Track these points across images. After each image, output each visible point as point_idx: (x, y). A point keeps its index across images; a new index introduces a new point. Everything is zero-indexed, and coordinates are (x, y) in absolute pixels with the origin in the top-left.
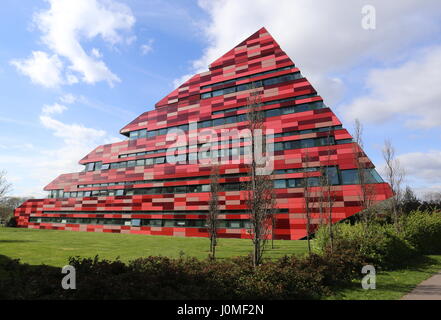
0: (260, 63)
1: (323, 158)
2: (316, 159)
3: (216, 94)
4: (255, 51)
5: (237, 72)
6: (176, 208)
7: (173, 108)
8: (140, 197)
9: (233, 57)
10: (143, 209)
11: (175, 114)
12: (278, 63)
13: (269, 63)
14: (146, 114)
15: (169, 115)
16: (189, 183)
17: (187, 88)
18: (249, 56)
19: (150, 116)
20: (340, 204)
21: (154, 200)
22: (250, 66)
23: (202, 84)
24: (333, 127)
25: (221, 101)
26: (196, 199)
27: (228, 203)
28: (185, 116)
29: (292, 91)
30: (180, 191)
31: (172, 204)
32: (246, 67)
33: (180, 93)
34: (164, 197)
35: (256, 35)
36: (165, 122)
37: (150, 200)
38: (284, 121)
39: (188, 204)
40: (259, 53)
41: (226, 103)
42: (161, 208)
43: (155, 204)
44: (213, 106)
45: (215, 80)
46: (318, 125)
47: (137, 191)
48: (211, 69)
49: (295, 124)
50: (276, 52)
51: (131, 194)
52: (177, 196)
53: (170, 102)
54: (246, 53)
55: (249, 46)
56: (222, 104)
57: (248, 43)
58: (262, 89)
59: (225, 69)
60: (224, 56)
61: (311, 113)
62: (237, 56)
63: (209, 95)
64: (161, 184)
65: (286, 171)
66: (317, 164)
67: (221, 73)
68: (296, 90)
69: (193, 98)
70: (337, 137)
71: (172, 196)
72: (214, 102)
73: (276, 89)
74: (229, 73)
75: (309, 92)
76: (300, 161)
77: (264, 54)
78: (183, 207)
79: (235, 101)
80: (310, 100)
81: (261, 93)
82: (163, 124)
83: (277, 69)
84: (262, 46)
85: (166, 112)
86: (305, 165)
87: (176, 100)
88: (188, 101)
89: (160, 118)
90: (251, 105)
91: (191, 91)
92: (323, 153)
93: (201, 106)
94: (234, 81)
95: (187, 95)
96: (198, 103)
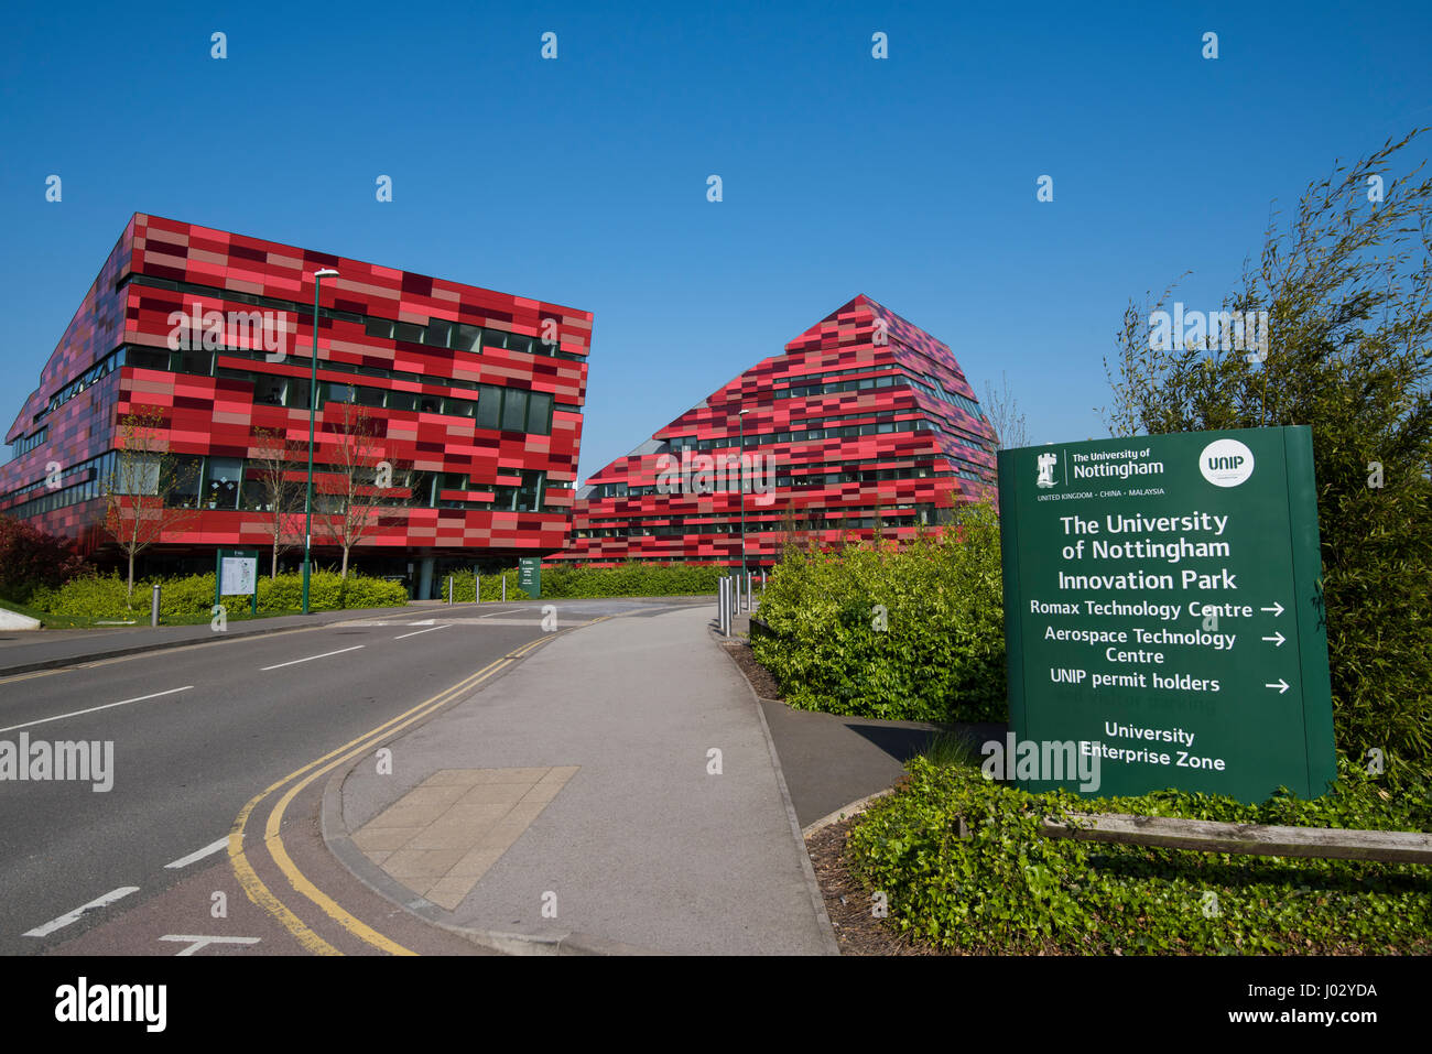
0: (853, 354)
1: (918, 493)
2: (911, 494)
3: (795, 394)
4: (848, 333)
5: (825, 364)
7: (734, 407)
8: (695, 537)
9: (819, 337)
11: (738, 418)
13: (866, 355)
14: (693, 412)
15: (731, 419)
16: (762, 518)
17: (754, 379)
18: (841, 340)
19: (700, 416)
21: (716, 542)
22: (841, 355)
23: (775, 375)
24: (933, 455)
25: (802, 405)
28: (751, 423)
29: (891, 401)
30: (750, 530)
32: (836, 357)
33: (744, 385)
34: (729, 537)
35: (850, 307)
36: (724, 429)
37: (710, 542)
38: (880, 443)
39: (763, 546)
40: (854, 338)
41: (810, 410)
42: (726, 552)
43: (717, 547)
44: (793, 412)
45: (794, 371)
46: (917, 452)
47: (694, 529)
48: (790, 352)
49: (892, 448)
51: (680, 532)
52: (747, 536)
53: (730, 398)
54: (835, 334)
55: (842, 322)
56: (803, 410)
57: (838, 317)
58: (855, 394)
59: (807, 355)
60: (807, 334)
61: (910, 434)
62: (825, 336)
63: (784, 395)
64: (725, 520)
66: (912, 500)
67: (802, 361)
68: (897, 400)
69: (765, 396)
70: (936, 468)
71: (740, 536)
72: (792, 406)
73: (873, 396)
74: (813, 363)
75: (910, 405)
76: (894, 495)
77: (860, 340)
78: (757, 551)
79: (819, 409)
80: (910, 417)
81: (854, 399)
82: (722, 432)
83: (875, 367)
84: (859, 325)
85: (724, 413)
86: (899, 500)
87: (739, 396)
88: (756, 399)
89: (717, 422)
90: (840, 417)
91: (760, 383)
92: (920, 487)
93: (775, 410)
94: (820, 376)
95: (754, 389)
96: (771, 404)
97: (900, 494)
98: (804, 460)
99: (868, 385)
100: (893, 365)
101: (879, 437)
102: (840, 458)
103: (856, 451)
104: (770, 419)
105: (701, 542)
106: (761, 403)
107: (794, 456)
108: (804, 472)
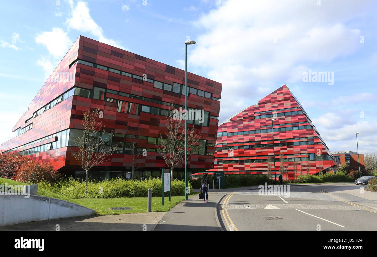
0: (283, 104)
1: (309, 150)
2: (306, 150)
3: (262, 117)
4: (281, 97)
5: (273, 107)
6: (246, 169)
7: (240, 122)
8: (227, 165)
9: (270, 99)
10: (229, 170)
11: (242, 125)
12: (292, 105)
13: (287, 104)
14: (226, 124)
15: (239, 126)
16: (251, 158)
17: (247, 112)
18: (278, 99)
19: (228, 125)
20: (315, 168)
21: (234, 166)
22: (279, 105)
23: (255, 111)
24: (314, 137)
25: (265, 121)
26: (255, 166)
27: (270, 167)
28: (247, 127)
29: (297, 119)
30: (247, 162)
31: (244, 168)
32: (276, 105)
33: (244, 115)
34: (239, 164)
35: (281, 89)
36: (237, 129)
37: (232, 166)
38: (293, 133)
39: (251, 168)
40: (283, 99)
41: (267, 122)
42: (238, 170)
43: (235, 168)
44: (261, 123)
45: (261, 110)
46: (307, 136)
48: (259, 104)
49: (298, 135)
50: (291, 99)
51: (221, 163)
52: (246, 164)
53: (239, 119)
54: (276, 98)
55: (278, 94)
56: (265, 123)
57: (278, 92)
58: (284, 117)
59: (266, 105)
60: (266, 98)
61: (305, 130)
62: (272, 98)
63: (258, 118)
64: (237, 159)
65: (294, 154)
66: (306, 152)
67: (265, 107)
68: (299, 119)
69: (252, 118)
70: (315, 141)
71: (243, 164)
72: (261, 121)
73: (291, 118)
74: (268, 107)
75: (304, 120)
76: (300, 150)
77: (286, 99)
80: (305, 124)
81: (284, 119)
82: (236, 130)
83: (291, 108)
84: (284, 95)
85: (237, 124)
86: (302, 152)
87: (242, 118)
88: (248, 119)
89: (234, 127)
90: (279, 125)
91: (249, 114)
92: (308, 148)
93: (255, 123)
94: (271, 111)
95: (247, 116)
96: (254, 121)
97: (302, 150)
98: (266, 139)
99: (289, 114)
100: (297, 107)
101: (293, 131)
102: (279, 138)
103: (285, 136)
104: (253, 126)
105: (229, 166)
106: (250, 120)
107: (262, 138)
108: (266, 143)
